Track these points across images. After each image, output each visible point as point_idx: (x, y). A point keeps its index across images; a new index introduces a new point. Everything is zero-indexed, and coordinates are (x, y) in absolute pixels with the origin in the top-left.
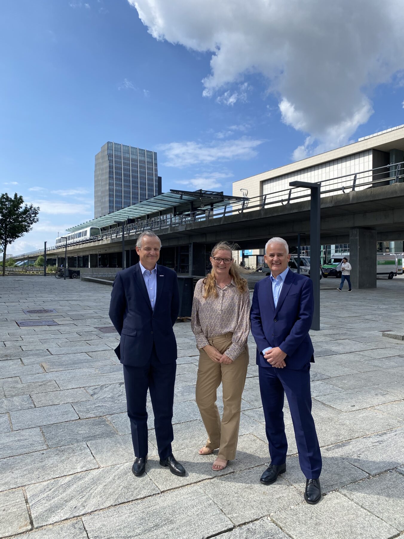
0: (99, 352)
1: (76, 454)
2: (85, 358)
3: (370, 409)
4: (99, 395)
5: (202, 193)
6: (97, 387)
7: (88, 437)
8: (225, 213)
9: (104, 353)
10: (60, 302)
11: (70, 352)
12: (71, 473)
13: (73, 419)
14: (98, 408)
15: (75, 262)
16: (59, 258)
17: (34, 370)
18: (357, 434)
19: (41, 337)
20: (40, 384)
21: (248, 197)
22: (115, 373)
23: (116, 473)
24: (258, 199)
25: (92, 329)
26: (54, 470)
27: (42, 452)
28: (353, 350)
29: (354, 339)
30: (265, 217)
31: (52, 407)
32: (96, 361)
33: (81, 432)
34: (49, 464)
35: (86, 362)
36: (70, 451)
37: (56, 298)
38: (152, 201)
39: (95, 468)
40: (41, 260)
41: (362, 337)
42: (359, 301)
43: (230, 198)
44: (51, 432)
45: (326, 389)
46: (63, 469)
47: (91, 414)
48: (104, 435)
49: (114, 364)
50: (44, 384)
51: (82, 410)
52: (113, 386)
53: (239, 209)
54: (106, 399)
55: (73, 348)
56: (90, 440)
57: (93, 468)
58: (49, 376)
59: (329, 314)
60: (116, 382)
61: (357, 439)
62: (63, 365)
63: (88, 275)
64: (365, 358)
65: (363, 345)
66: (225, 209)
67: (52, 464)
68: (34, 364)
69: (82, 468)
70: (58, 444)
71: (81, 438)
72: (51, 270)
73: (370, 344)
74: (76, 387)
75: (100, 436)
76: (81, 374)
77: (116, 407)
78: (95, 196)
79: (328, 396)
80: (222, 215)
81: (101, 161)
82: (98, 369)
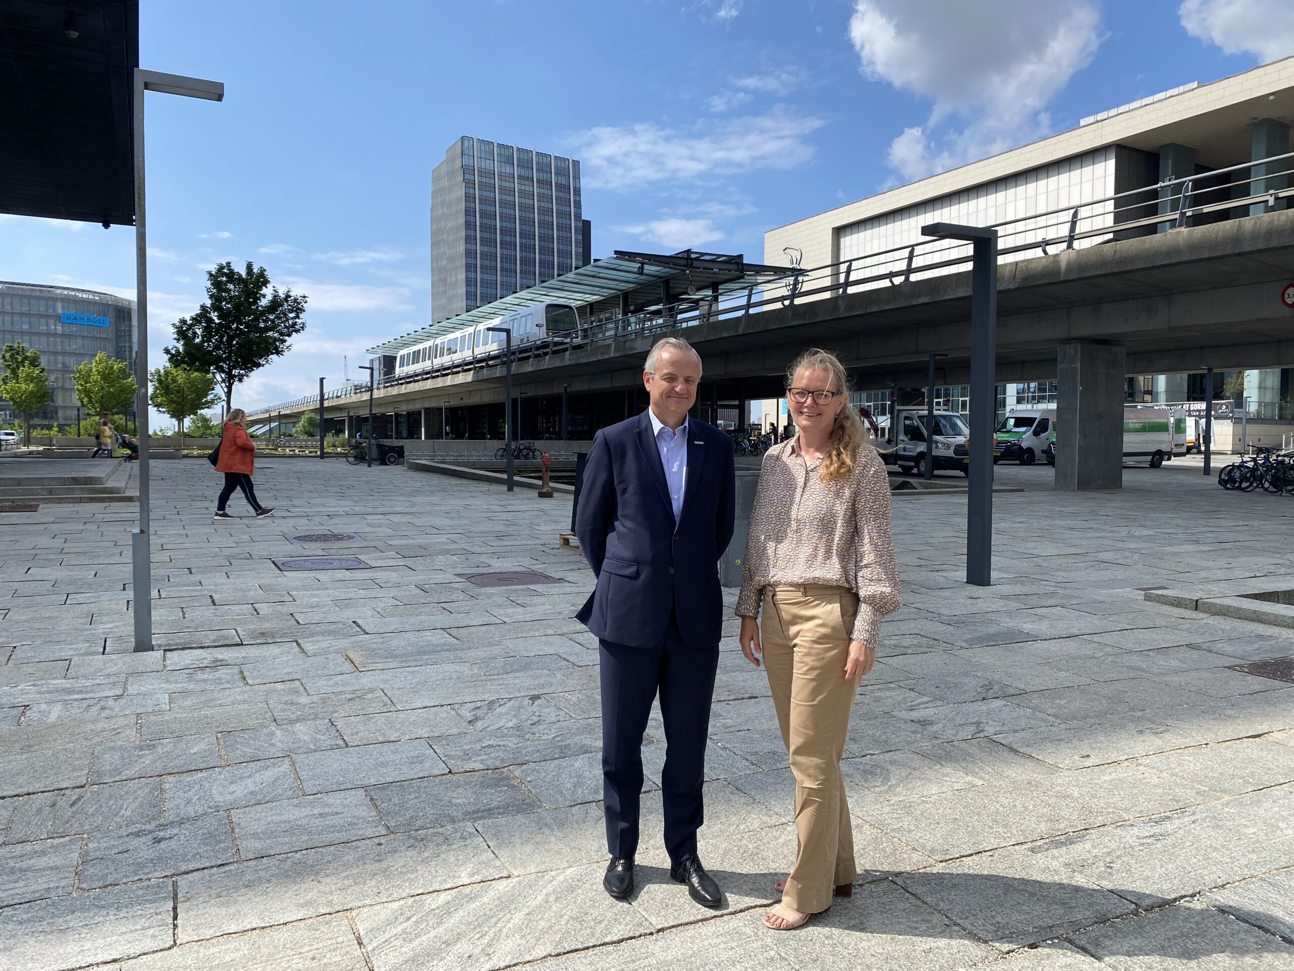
0: (473, 629)
1: (454, 847)
2: (443, 641)
3: (1126, 763)
4: (487, 722)
5: (692, 259)
6: (479, 704)
7: (475, 812)
8: (749, 305)
9: (487, 631)
10: (366, 517)
11: (408, 628)
12: (449, 886)
13: (436, 772)
14: (489, 750)
15: (389, 426)
16: (351, 418)
17: (332, 667)
18: (1100, 818)
19: (336, 594)
20: (350, 696)
21: (803, 266)
22: (517, 674)
23: (550, 888)
24: (828, 271)
25: (449, 577)
26: (409, 878)
27: (377, 841)
28: (1076, 632)
29: (1075, 607)
30: (847, 315)
31: (386, 747)
32: (469, 648)
33: (458, 801)
34: (396, 867)
35: (446, 650)
36: (440, 841)
37: (357, 509)
38: (569, 280)
39: (501, 878)
40: (311, 421)
41: (1095, 602)
42: (1080, 518)
43: (760, 269)
44: (390, 800)
45: (1019, 717)
46: (430, 877)
47: (475, 761)
48: (511, 808)
49: (512, 654)
50: (357, 696)
51: (453, 753)
52: (517, 704)
53: (783, 296)
54: (505, 731)
55: (413, 620)
56: (480, 818)
57: (497, 877)
58: (366, 680)
59: (1009, 548)
60: (522, 694)
61: (1101, 828)
62: (396, 656)
63: (422, 456)
64: (1107, 650)
65: (1100, 619)
66: (750, 296)
67: (404, 866)
68: (330, 653)
69: (472, 875)
70: (409, 825)
71: (460, 814)
72: (334, 446)
73: (1115, 617)
74: (432, 704)
75: (501, 810)
76: (440, 677)
77: (530, 749)
78: (432, 269)
79: (1023, 734)
80: (743, 312)
81: (445, 182)
82: (478, 666)
